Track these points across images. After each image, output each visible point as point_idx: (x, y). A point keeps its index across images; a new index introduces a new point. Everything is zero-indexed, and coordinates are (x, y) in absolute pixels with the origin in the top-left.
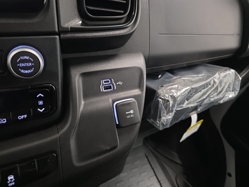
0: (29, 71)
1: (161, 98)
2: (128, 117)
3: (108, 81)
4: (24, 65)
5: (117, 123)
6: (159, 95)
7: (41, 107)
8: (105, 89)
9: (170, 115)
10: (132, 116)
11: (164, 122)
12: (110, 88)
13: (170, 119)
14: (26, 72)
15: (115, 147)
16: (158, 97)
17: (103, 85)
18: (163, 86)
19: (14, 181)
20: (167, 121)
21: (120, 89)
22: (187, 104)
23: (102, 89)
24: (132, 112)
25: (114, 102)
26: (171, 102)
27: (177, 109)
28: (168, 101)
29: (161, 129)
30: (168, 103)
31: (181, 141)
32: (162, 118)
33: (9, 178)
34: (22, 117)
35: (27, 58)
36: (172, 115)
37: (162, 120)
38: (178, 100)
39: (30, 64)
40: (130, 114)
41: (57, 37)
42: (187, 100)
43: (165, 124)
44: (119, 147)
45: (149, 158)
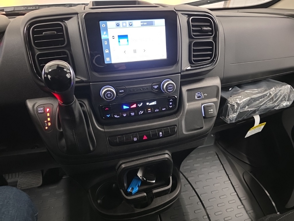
0: (171, 91)
1: (229, 104)
2: (210, 113)
3: (199, 94)
4: (170, 88)
5: (204, 116)
6: (229, 102)
7: (171, 105)
8: (197, 98)
9: (235, 114)
10: (212, 112)
11: (231, 118)
12: (200, 97)
13: (235, 116)
14: (170, 91)
15: (202, 128)
16: (228, 103)
17: (197, 95)
18: (231, 96)
19: (162, 135)
20: (233, 118)
21: (206, 98)
22: (247, 108)
23: (196, 98)
24: (212, 110)
25: (202, 104)
26: (236, 106)
27: (240, 111)
28: (234, 105)
29: (229, 123)
30: (234, 107)
31: (246, 137)
32: (230, 116)
33: (160, 133)
34: (164, 109)
35: (171, 85)
36: (236, 114)
37: (229, 117)
38: (241, 105)
39: (172, 88)
40: (211, 111)
41: (180, 74)
42: (248, 106)
43: (231, 120)
44: (204, 128)
45: (219, 156)
